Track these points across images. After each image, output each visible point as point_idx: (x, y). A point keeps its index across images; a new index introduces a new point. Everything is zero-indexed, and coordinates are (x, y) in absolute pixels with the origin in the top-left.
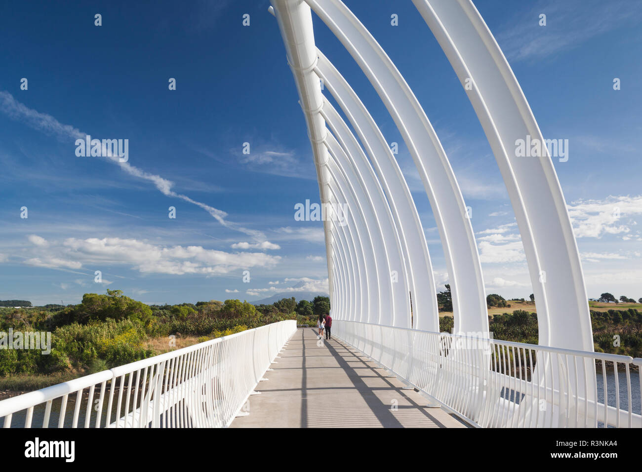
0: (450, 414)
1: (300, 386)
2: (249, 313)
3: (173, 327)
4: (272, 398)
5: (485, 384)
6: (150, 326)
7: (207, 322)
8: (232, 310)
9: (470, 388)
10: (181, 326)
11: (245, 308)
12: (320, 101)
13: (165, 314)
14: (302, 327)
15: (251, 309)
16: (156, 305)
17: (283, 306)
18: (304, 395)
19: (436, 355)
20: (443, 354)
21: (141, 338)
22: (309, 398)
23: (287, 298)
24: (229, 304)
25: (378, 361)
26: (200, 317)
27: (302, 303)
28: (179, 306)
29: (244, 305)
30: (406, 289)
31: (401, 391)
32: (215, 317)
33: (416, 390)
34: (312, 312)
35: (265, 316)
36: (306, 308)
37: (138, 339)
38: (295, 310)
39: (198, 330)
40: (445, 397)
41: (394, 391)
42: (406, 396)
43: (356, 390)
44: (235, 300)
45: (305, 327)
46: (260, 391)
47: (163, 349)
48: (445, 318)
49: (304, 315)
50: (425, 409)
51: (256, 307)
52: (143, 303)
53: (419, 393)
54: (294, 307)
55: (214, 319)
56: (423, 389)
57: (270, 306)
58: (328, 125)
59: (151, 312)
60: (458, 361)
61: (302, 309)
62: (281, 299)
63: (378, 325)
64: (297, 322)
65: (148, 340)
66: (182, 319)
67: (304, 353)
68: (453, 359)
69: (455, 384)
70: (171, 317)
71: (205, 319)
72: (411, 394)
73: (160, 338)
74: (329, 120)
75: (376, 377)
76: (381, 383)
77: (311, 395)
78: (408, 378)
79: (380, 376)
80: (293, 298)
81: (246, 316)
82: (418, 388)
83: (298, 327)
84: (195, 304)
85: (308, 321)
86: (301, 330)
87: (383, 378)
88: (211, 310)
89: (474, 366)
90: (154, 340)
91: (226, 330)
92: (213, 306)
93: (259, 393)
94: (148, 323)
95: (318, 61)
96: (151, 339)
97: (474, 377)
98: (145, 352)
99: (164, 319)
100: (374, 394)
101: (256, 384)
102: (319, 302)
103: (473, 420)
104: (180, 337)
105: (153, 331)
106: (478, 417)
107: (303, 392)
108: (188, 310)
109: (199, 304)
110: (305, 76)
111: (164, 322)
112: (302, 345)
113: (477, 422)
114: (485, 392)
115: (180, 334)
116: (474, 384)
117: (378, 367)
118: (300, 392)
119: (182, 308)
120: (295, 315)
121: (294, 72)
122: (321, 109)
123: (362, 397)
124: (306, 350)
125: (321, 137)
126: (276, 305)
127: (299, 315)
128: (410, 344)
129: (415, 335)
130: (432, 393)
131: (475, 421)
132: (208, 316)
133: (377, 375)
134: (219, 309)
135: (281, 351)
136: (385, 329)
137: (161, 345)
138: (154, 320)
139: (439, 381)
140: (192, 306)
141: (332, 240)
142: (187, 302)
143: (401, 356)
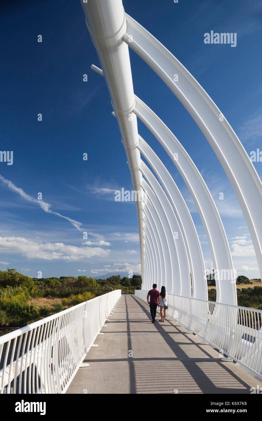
0: (214, 349)
1: (126, 330)
2: (92, 284)
3: (46, 292)
4: (111, 336)
5: (233, 331)
6: (33, 291)
7: (67, 289)
8: (82, 282)
9: (225, 334)
10: (51, 291)
11: (90, 281)
12: (140, 163)
13: (41, 284)
14: (124, 293)
15: (94, 282)
16: (35, 278)
17: (112, 281)
18: (129, 335)
19: (206, 313)
20: (210, 313)
21: (27, 298)
22: (132, 337)
23: (116, 276)
24: (80, 279)
25: (171, 316)
26: (63, 286)
27: (124, 279)
28: (50, 279)
29: (90, 280)
30: (188, 272)
31: (185, 334)
32: (72, 286)
33: (194, 334)
34: (130, 285)
35: (102, 286)
36: (126, 282)
37: (25, 299)
38: (120, 283)
39: (61, 294)
40: (211, 338)
41: (181, 334)
42: (188, 337)
43: (159, 333)
44: (84, 276)
45: (126, 294)
46: (103, 332)
47: (40, 305)
48: (212, 290)
49: (125, 286)
50: (199, 345)
51: (96, 280)
52: (29, 277)
53: (196, 336)
54: (119, 281)
55: (71, 287)
56: (198, 333)
57: (105, 280)
58: (143, 176)
59: (33, 282)
60: (218, 318)
61: (124, 282)
62: (111, 276)
63: (171, 294)
64: (122, 291)
65: (31, 299)
66: (52, 287)
67: (127, 310)
68: (215, 316)
69: (217, 330)
70: (45, 285)
71: (66, 287)
72: (191, 336)
73: (38, 298)
74: (144, 174)
75: (171, 326)
76: (173, 329)
77: (133, 335)
78: (189, 327)
79: (172, 325)
80: (118, 276)
81: (90, 286)
82: (195, 333)
83: (122, 293)
84: (59, 277)
85: (128, 290)
86: (124, 295)
87: (175, 326)
88: (69, 282)
89: (227, 321)
90: (35, 299)
91: (78, 294)
92: (71, 280)
93: (102, 333)
94: (31, 289)
95: (140, 142)
96: (33, 299)
97: (227, 327)
98: (29, 307)
99: (41, 287)
100: (169, 336)
101: (101, 328)
102: (135, 279)
103: (227, 352)
104: (50, 298)
105: (34, 294)
106: (230, 350)
107: (128, 333)
108: (56, 281)
109: (61, 278)
110: (132, 150)
111: (41, 288)
112: (125, 305)
113: (229, 353)
114: (233, 336)
115: (50, 296)
116: (227, 331)
117: (171, 319)
118: (126, 334)
119: (52, 281)
120: (120, 286)
121: (126, 148)
122: (140, 168)
123: (162, 338)
124: (128, 308)
125: (139, 183)
126: (108, 279)
127: (122, 286)
128: (191, 306)
129: (194, 302)
130: (203, 336)
131: (228, 352)
132: (68, 286)
133: (171, 325)
134: (74, 282)
135: (113, 309)
136: (175, 297)
137: (39, 303)
138: (35, 287)
139: (208, 330)
140: (57, 279)
141: (144, 242)
142: (54, 277)
143: (185, 314)
